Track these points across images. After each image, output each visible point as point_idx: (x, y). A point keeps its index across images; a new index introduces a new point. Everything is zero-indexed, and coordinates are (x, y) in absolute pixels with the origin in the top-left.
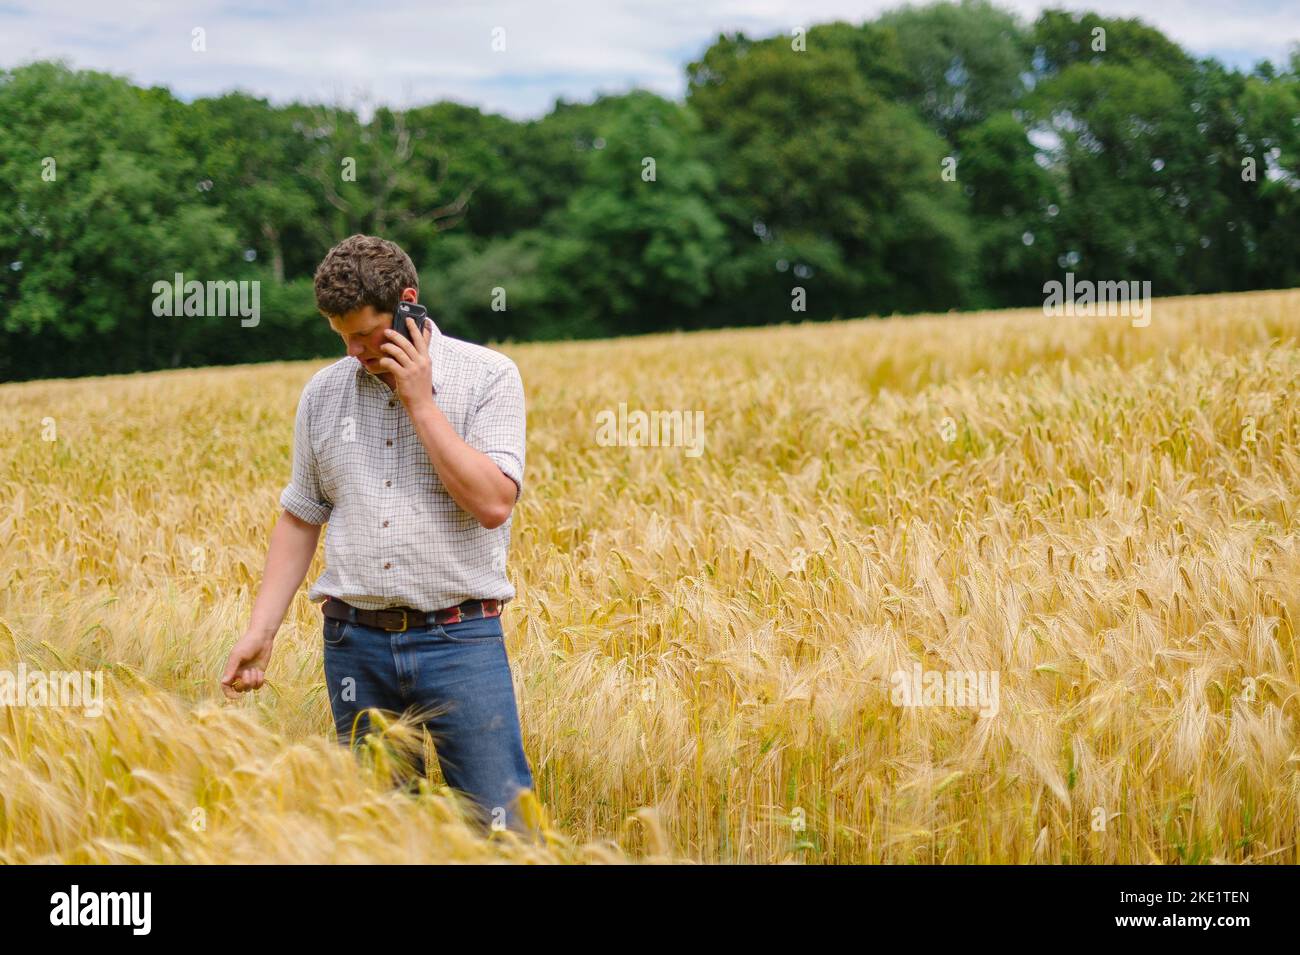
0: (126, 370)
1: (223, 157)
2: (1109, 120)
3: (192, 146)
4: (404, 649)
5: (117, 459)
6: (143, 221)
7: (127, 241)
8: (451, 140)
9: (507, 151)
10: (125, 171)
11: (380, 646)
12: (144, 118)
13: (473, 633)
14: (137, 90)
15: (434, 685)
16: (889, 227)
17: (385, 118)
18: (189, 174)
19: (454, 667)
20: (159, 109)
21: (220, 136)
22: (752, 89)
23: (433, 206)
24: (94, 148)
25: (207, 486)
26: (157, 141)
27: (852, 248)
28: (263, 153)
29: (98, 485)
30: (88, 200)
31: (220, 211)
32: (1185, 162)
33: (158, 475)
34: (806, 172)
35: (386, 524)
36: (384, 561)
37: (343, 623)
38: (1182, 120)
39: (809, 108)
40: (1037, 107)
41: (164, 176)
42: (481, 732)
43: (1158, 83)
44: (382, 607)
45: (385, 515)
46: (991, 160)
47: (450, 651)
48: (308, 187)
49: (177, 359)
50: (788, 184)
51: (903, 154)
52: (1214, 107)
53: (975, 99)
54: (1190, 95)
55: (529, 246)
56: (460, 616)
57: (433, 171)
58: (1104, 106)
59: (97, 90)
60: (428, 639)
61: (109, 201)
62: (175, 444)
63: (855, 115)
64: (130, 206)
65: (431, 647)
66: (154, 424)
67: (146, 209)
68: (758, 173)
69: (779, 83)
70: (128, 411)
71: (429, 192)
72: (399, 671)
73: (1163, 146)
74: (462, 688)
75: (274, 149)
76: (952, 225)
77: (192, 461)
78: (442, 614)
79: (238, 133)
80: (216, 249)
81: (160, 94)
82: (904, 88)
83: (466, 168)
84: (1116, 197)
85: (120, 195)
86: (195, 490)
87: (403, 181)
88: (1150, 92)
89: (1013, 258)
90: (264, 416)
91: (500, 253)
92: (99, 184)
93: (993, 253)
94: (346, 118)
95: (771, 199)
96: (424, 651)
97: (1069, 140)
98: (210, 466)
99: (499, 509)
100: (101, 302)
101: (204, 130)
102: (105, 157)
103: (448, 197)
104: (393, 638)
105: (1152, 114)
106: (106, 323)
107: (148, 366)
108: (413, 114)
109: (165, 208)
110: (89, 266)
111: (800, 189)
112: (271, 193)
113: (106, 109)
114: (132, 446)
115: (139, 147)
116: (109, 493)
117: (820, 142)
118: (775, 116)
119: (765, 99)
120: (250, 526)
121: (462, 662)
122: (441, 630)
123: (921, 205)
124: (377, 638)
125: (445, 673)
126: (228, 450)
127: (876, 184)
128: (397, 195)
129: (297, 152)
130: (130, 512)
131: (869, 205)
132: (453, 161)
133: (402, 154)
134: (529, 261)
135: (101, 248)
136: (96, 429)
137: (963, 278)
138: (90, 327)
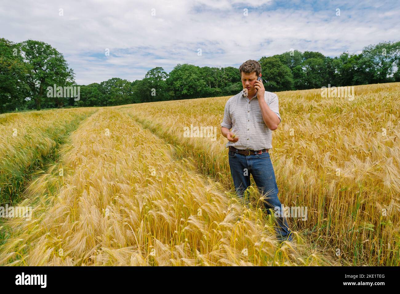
0: (194, 98)
1: (204, 74)
2: (313, 66)
3: (201, 73)
4: (249, 159)
5: (192, 110)
6: (196, 82)
7: (194, 84)
8: (230, 71)
9: (236, 73)
10: (194, 76)
11: (244, 159)
12: (196, 70)
13: (265, 156)
14: (195, 67)
15: (256, 168)
16: (283, 80)
17: (222, 69)
18: (201, 76)
19: (261, 164)
20: (198, 69)
21: (204, 72)
22: (266, 64)
23: (228, 79)
24: (191, 73)
25: (204, 114)
26: (197, 72)
27: (278, 83)
28: (209, 74)
29: (189, 114)
30: (190, 79)
31: (204, 80)
32: (323, 71)
33: (197, 113)
34: (273, 74)
35: (248, 130)
36: (247, 138)
37: (234, 153)
38: (324, 65)
39: (273, 66)
40: (303, 65)
41: (198, 76)
42: (267, 180)
43: (320, 60)
44: (245, 149)
45: (248, 128)
46: (297, 71)
47: (259, 161)
48: (214, 77)
49: (199, 97)
50: (270, 75)
51: (285, 71)
52: (328, 63)
53: (295, 64)
54: (325, 62)
55: (239, 83)
56: (262, 153)
57: (228, 75)
58: (313, 64)
59: (191, 67)
60: (255, 157)
61: (192, 79)
62: (199, 108)
63: (279, 66)
64: (194, 80)
65: (255, 159)
66: (197, 105)
67: (196, 80)
68: (266, 74)
69: (270, 63)
70: (194, 103)
71: (227, 77)
72: (248, 165)
73: (321, 69)
74: (263, 169)
75: (210, 73)
76: (291, 80)
77: (202, 111)
78: (258, 152)
79: (206, 71)
80: (204, 84)
81: (198, 67)
82: (285, 63)
83: (231, 75)
84: (313, 76)
85: (193, 79)
86: (203, 115)
87: (224, 76)
88: (319, 62)
89: (299, 84)
90: (211, 104)
91: (235, 84)
92: (191, 78)
93: (296, 83)
94: (218, 69)
95: (268, 77)
96: (254, 160)
97: (307, 69)
98: (204, 111)
99: (276, 126)
100: (192, 91)
101: (203, 71)
102: (192, 74)
103: (230, 78)
104: (247, 157)
105: (319, 65)
106: (192, 93)
107: (196, 98)
108: (226, 68)
109: (198, 80)
110: (190, 87)
111: (272, 76)
112: (210, 78)
113: (192, 69)
114: (194, 108)
115: (196, 73)
116: (191, 115)
117: (275, 70)
118: (269, 67)
119: (268, 65)
120: (211, 122)
121: (263, 163)
122: (258, 156)
123: (287, 77)
124: (243, 157)
125: (259, 166)
126: (207, 109)
127: (282, 75)
128: (224, 78)
129: (213, 73)
130: (193, 118)
131: (280, 77)
132: (230, 74)
133: (224, 73)
134: (239, 85)
135: (191, 85)
136: (190, 106)
137: (292, 86)
138: (190, 93)
